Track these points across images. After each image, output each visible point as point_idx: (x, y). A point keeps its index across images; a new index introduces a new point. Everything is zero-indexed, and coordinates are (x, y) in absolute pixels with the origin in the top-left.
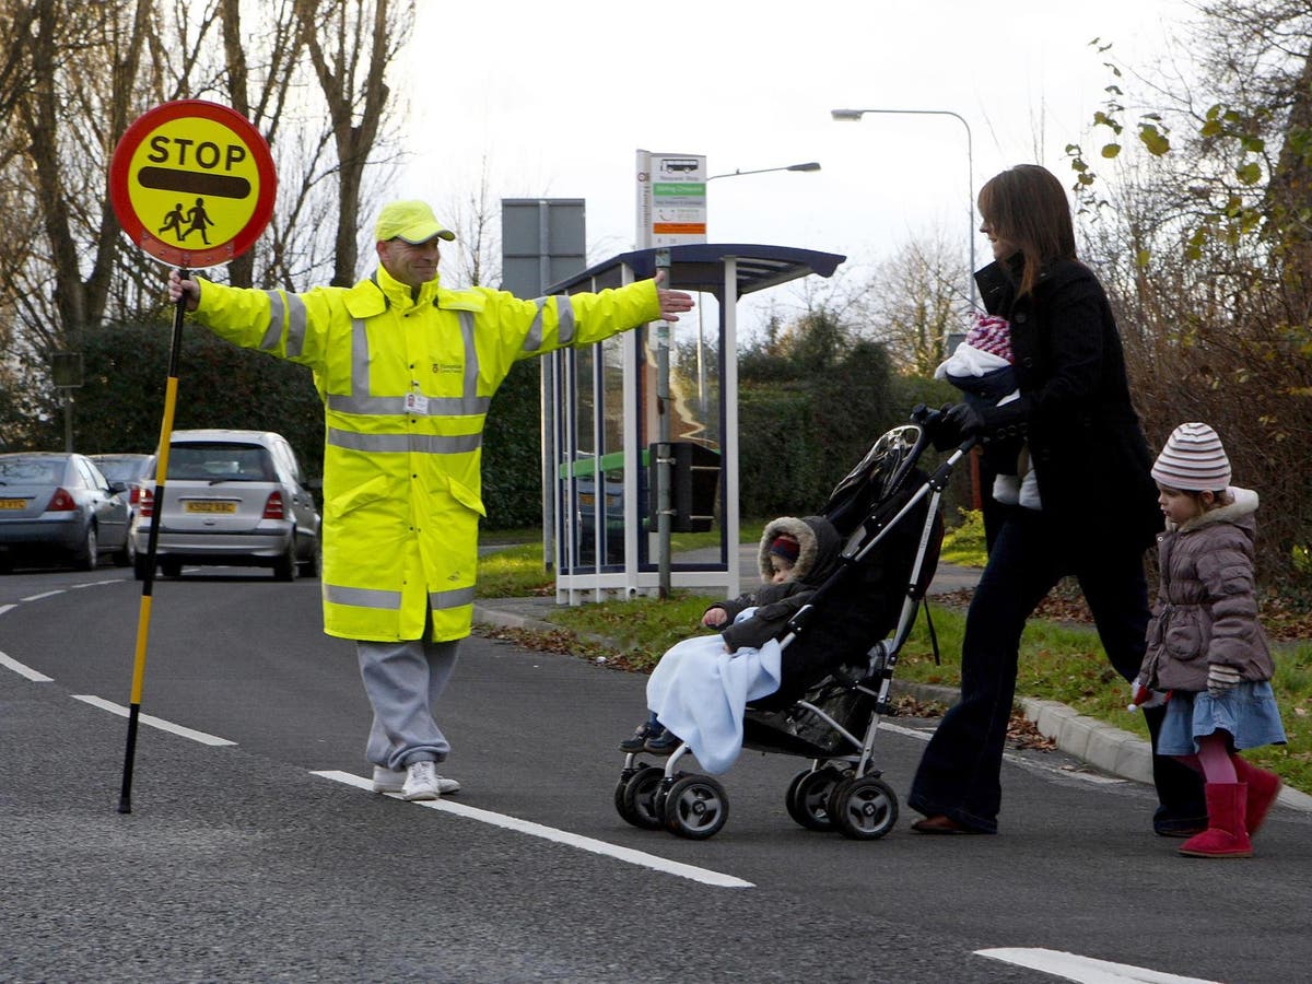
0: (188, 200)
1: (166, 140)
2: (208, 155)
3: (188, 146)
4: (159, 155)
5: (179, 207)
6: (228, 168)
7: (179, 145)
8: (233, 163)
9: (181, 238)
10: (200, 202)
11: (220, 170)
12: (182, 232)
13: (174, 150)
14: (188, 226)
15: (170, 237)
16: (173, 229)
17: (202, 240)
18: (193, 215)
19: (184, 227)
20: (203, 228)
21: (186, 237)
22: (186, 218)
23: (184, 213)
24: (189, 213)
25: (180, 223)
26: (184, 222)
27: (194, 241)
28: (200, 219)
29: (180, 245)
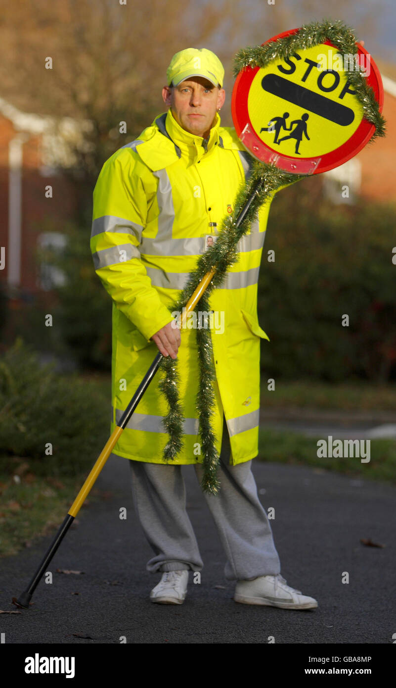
0: (296, 112)
1: (299, 58)
2: (328, 81)
3: (314, 68)
4: (288, 67)
5: (286, 115)
6: (341, 96)
7: (308, 65)
8: (347, 94)
9: (277, 141)
10: (305, 117)
11: (333, 96)
12: (280, 137)
13: (301, 66)
14: (288, 133)
15: (268, 138)
16: (274, 132)
17: (294, 150)
18: (295, 126)
19: (283, 133)
20: (299, 139)
21: (282, 142)
22: (288, 126)
23: (288, 122)
24: (292, 123)
25: (282, 128)
26: (285, 129)
27: (287, 148)
28: (300, 131)
29: (275, 147)
